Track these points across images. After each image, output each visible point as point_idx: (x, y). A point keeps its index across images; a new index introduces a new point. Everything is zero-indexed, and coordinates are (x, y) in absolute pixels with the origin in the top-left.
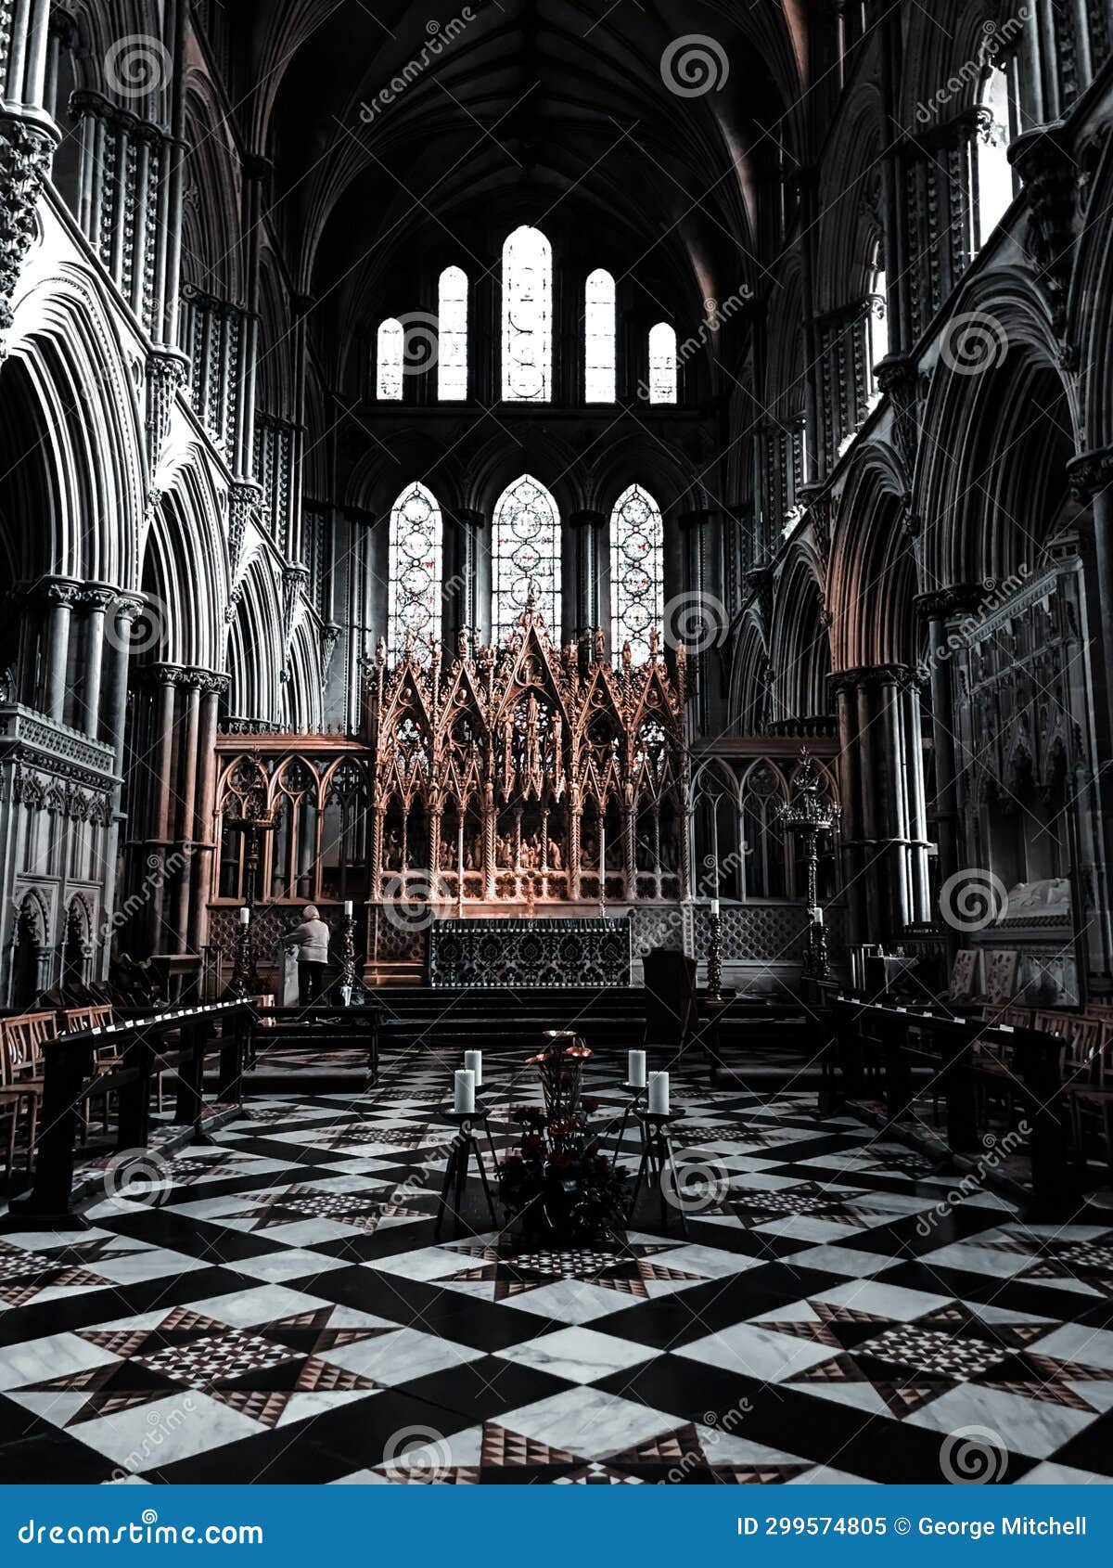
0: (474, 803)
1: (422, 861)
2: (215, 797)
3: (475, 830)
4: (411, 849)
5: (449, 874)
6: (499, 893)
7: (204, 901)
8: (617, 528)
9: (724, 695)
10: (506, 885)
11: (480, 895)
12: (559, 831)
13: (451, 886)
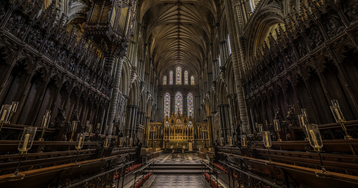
0: (173, 130)
1: (168, 136)
2: (149, 129)
3: (173, 132)
4: (167, 134)
5: (171, 137)
6: (176, 139)
7: (148, 140)
8: (188, 98)
9: (200, 116)
10: (176, 138)
11: (174, 139)
12: (181, 132)
13: (171, 138)
